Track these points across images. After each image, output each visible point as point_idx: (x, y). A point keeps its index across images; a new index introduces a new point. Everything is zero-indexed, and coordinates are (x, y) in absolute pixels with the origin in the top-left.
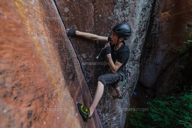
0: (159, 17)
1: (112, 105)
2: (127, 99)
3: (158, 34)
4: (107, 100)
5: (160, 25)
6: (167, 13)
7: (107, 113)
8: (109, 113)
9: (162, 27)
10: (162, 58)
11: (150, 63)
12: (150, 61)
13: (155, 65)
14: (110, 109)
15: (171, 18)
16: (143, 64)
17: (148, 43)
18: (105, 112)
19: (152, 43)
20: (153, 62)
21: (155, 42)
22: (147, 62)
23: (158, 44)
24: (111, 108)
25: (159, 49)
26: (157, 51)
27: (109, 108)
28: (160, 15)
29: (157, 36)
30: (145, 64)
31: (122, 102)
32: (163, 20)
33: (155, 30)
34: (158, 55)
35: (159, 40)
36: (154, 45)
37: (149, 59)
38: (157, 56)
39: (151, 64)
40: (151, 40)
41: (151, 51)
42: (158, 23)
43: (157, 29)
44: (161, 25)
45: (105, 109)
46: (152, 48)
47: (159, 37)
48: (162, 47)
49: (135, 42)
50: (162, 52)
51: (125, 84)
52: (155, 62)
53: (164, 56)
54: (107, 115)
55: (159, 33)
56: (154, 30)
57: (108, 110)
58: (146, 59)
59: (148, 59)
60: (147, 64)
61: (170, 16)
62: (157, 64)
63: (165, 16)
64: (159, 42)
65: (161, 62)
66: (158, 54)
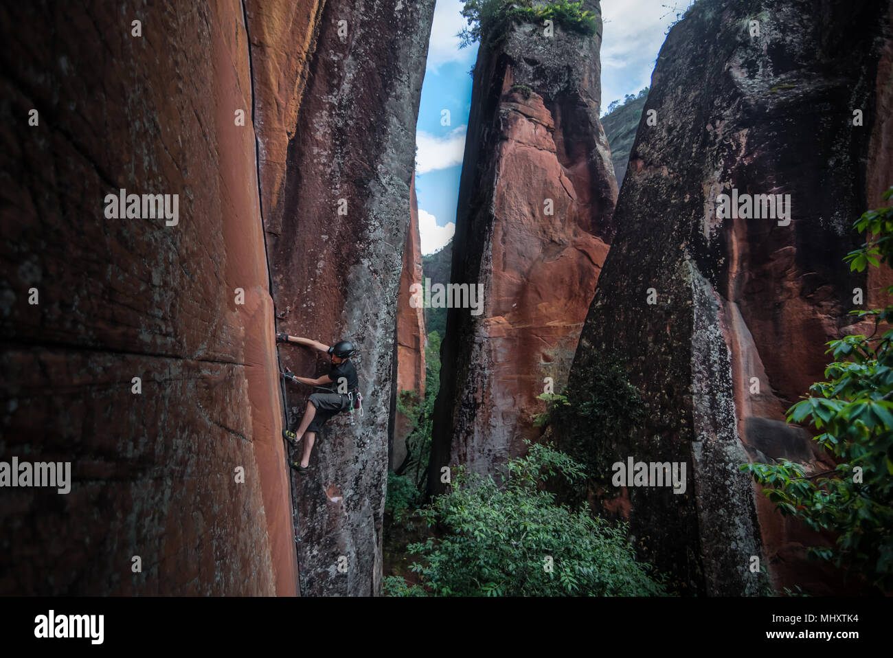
0: (486, 327)
1: (331, 522)
2: (366, 519)
3: (489, 369)
4: (321, 505)
5: (489, 345)
6: (502, 319)
7: (316, 546)
8: (320, 546)
9: (495, 350)
10: (506, 438)
11: (477, 455)
12: (476, 445)
13: (493, 462)
14: (324, 533)
15: (513, 334)
16: (459, 456)
17: (467, 389)
18: (312, 542)
19: (476, 392)
20: (486, 451)
21: (482, 387)
22: (469, 449)
23: (491, 396)
24: (327, 533)
25: (494, 408)
26: (490, 416)
27: (321, 529)
28: (488, 322)
29: (487, 372)
30: (465, 455)
31: (355, 525)
32: (496, 335)
33: (481, 355)
34: (494, 427)
35: (492, 384)
36: (483, 396)
37: (473, 438)
38: (493, 431)
39: (480, 457)
40: (473, 381)
41: (475, 415)
42: (485, 340)
43: (485, 356)
44: (492, 345)
45: (314, 529)
46: (477, 406)
47: (490, 375)
48: (503, 403)
49: (373, 394)
50: (503, 419)
51: (361, 473)
52: (490, 450)
53: (510, 432)
54: (315, 552)
55: (492, 365)
56: (477, 356)
57: (320, 536)
58: (465, 440)
59: (469, 439)
60: (469, 457)
61: (510, 327)
62: (496, 459)
63: (500, 326)
64: (492, 391)
65: (504, 449)
66: (494, 424)
